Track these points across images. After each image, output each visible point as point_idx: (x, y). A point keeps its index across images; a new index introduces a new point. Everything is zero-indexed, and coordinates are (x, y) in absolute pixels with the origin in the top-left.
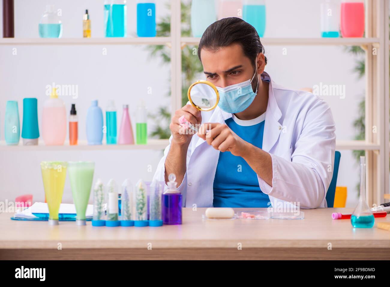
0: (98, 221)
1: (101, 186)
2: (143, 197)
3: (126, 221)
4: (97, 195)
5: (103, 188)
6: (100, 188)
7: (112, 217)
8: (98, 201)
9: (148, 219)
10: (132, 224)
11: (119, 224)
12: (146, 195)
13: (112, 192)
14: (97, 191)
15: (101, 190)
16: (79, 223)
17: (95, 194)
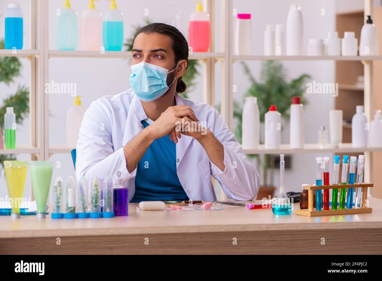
0: (57, 213)
1: (60, 183)
2: (98, 192)
3: (83, 213)
4: (56, 191)
5: (61, 184)
6: (59, 185)
7: (70, 210)
8: (57, 195)
9: (102, 211)
10: (88, 216)
11: (77, 216)
12: (100, 190)
13: (70, 188)
14: (56, 187)
15: (60, 186)
16: (39, 216)
17: (55, 190)
